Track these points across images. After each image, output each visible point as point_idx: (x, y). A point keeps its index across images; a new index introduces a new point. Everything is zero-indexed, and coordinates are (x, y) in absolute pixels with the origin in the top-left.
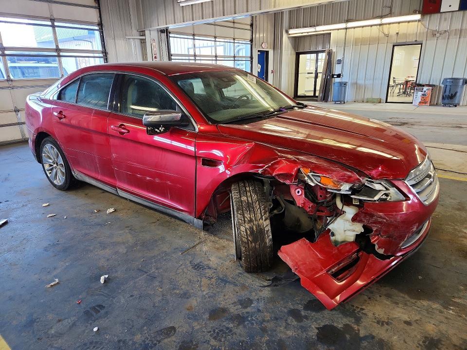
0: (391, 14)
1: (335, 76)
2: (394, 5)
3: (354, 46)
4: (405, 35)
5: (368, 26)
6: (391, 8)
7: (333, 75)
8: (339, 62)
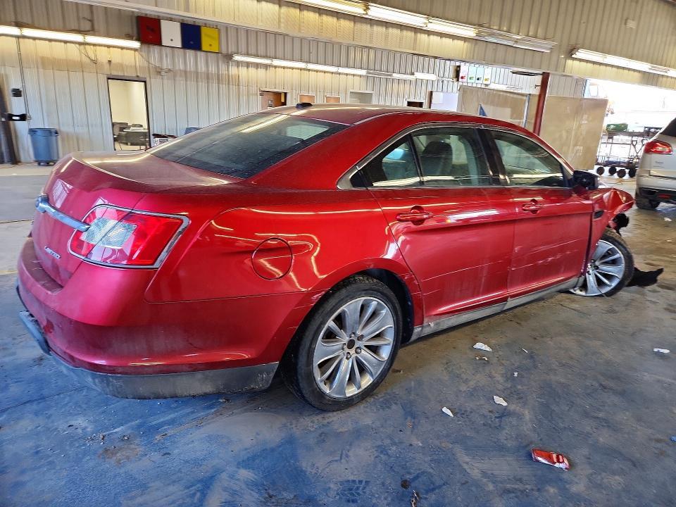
0: (92, 31)
1: (14, 118)
2: (95, 18)
3: (41, 70)
4: (121, 66)
5: (61, 41)
6: (91, 21)
7: (10, 117)
8: (17, 93)
